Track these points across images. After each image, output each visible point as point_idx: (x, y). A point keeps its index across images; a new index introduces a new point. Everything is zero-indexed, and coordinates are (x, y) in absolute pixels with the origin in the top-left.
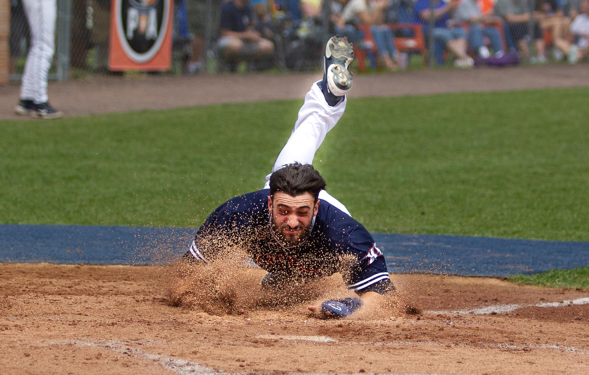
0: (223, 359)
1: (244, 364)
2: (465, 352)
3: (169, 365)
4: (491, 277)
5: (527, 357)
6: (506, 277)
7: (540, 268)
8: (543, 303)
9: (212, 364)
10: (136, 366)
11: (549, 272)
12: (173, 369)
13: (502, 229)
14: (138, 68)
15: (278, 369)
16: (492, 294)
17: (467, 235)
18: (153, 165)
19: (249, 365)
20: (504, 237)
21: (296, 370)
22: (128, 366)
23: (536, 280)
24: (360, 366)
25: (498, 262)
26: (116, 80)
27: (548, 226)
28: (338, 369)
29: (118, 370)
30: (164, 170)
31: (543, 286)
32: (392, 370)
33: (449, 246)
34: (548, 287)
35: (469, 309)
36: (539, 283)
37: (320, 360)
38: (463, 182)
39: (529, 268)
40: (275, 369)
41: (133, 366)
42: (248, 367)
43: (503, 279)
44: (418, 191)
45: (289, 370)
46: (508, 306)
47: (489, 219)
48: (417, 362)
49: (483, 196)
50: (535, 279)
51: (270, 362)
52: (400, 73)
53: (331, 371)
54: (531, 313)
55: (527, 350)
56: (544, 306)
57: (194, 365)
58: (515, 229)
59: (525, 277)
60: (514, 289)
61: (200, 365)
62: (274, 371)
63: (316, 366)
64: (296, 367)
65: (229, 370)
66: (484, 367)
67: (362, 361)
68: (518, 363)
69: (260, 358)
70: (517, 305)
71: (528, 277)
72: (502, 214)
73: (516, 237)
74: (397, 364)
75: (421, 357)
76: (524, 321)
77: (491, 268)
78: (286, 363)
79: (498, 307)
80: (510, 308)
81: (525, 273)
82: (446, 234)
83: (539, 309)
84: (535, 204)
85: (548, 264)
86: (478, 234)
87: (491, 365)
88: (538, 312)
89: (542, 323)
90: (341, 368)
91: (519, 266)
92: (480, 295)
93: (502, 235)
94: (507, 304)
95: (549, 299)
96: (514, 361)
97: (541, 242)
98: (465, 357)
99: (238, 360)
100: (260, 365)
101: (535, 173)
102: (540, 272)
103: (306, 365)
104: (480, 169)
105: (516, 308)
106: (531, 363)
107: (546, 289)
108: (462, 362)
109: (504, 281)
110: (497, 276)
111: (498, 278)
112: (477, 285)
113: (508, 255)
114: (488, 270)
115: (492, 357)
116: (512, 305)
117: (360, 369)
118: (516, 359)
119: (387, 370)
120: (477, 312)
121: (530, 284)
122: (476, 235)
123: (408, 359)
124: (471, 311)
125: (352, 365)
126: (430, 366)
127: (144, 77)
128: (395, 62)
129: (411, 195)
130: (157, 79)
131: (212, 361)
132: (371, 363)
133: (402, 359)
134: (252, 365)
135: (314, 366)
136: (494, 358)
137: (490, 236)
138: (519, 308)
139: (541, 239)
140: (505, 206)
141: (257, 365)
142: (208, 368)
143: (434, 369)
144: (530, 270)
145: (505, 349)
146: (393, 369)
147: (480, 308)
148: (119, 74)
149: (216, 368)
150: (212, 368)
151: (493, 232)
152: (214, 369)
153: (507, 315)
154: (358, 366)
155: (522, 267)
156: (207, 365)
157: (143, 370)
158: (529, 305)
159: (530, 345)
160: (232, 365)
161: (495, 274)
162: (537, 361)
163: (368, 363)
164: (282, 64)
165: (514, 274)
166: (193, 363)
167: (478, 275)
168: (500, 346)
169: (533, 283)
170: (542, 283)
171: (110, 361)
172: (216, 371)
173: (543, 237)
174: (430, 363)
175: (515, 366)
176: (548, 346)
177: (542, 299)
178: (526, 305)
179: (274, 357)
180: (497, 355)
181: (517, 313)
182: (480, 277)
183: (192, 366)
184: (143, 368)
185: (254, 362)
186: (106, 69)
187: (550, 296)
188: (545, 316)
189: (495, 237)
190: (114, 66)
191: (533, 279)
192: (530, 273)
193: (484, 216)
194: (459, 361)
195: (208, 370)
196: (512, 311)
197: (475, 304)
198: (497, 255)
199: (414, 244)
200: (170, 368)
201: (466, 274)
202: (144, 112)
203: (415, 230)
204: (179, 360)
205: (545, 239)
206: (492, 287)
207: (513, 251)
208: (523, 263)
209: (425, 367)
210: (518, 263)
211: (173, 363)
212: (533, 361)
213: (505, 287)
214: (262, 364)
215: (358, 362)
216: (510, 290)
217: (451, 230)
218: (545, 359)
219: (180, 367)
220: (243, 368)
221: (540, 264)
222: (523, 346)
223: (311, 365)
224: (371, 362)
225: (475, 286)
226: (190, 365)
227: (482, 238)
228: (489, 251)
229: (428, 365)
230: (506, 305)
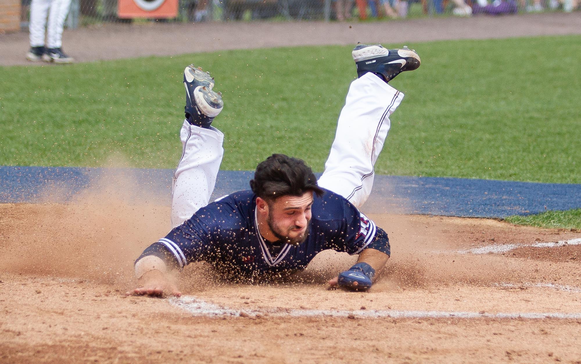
0: (228, 296)
1: (249, 301)
2: (463, 290)
3: (176, 302)
4: (488, 218)
5: (523, 295)
6: (503, 218)
7: (536, 210)
8: (538, 243)
9: (218, 301)
10: (144, 303)
11: (545, 213)
12: (179, 306)
13: (499, 172)
14: (146, 15)
15: (281, 307)
16: (489, 234)
17: (464, 177)
18: (160, 110)
19: (253, 302)
20: (501, 180)
21: (299, 307)
22: (136, 303)
23: (532, 221)
24: (361, 303)
25: (495, 204)
26: (125, 27)
27: (544, 169)
28: (340, 306)
29: (127, 307)
30: (171, 114)
31: (538, 227)
32: (392, 308)
33: (447, 188)
34: (543, 228)
35: (467, 249)
36: (535, 224)
37: (322, 298)
38: (461, 126)
39: (526, 210)
40: (279, 306)
41: (141, 303)
42: (252, 304)
43: (500, 220)
44: (417, 135)
45: (292, 307)
46: (505, 246)
47: (486, 162)
48: (417, 300)
49: (481, 139)
50: (530, 220)
51: (274, 299)
52: (400, 21)
53: (332, 308)
54: (527, 252)
55: (523, 289)
56: (539, 246)
57: (200, 302)
58: (511, 171)
59: (521, 218)
60: (510, 229)
61: (206, 302)
62: (278, 308)
63: (319, 303)
64: (299, 304)
65: (234, 307)
66: (481, 305)
67: (363, 299)
68: (514, 300)
69: (264, 296)
70: (513, 245)
71: (524, 218)
72: (499, 158)
73: (512, 179)
74: (397, 302)
75: (420, 295)
76: (520, 260)
77: (489, 209)
78: (289, 301)
79: (495, 247)
80: (507, 248)
81: (521, 215)
82: (445, 177)
83: (535, 249)
84: (531, 148)
85: (543, 205)
86: (476, 176)
87: (488, 303)
88: (534, 252)
89: (537, 263)
90: (343, 305)
91: (515, 208)
92: (478, 235)
93: (499, 177)
94: (504, 244)
95: (544, 239)
96: (510, 299)
97: (537, 184)
98: (463, 295)
99: (243, 298)
100: (264, 303)
101: (531, 118)
102: (536, 214)
103: (309, 302)
104: (478, 114)
105: (512, 248)
106: (527, 301)
107: (542, 230)
108: (460, 300)
109: (501, 221)
110: (494, 217)
111: (495, 219)
112: (475, 225)
113: (504, 197)
114: (485, 211)
115: (489, 295)
116: (508, 245)
117: (361, 307)
118: (513, 297)
119: (387, 308)
120: (475, 252)
121: (527, 225)
122: (474, 178)
123: (408, 297)
124: (468, 251)
125: (353, 302)
126: (429, 304)
127: (152, 24)
128: (395, 11)
129: (411, 139)
130: (164, 26)
131: (218, 298)
132: (371, 301)
133: (401, 297)
134: (257, 303)
135: (316, 303)
136: (492, 296)
137: (487, 179)
138: (515, 248)
139: (536, 182)
140: (501, 149)
141: (262, 302)
142: (213, 305)
143: (433, 306)
144: (526, 211)
145: (502, 288)
146: (393, 306)
147: (478, 248)
148: (128, 21)
149: (222, 305)
150: (218, 305)
151: (490, 175)
152: (219, 306)
153: (504, 254)
154: (359, 304)
155: (517, 208)
156: (213, 302)
157: (151, 307)
158: (525, 245)
159: (526, 283)
160: (237, 302)
161: (492, 215)
162: (532, 299)
163: (369, 301)
164: (286, 12)
165: (510, 215)
166: (200, 300)
167: (476, 216)
168: (497, 285)
169: (529, 225)
170: (538, 224)
171: (119, 298)
172: (222, 308)
173: (539, 180)
174: (429, 301)
175: (511, 303)
176: (544, 284)
177: (538, 240)
178: (522, 245)
179: (278, 295)
180: (494, 293)
181: (514, 252)
182: (477, 218)
183: (198, 303)
184: (151, 305)
185: (258, 300)
186: (114, 17)
187: (545, 237)
188: (541, 256)
189: (492, 179)
190: (122, 14)
191: (529, 220)
192: (526, 215)
193: (481, 159)
194: (457, 299)
195: (213, 307)
196: (509, 251)
197: (473, 244)
198: (495, 197)
199: (413, 186)
200: (177, 305)
201: (464, 215)
202: (152, 58)
203: (415, 173)
204: (185, 297)
205: (541, 182)
206: (489, 227)
207: (509, 193)
208: (519, 204)
209: (424, 304)
210: (515, 205)
211: (180, 300)
212: (529, 299)
213: (502, 228)
214: (266, 301)
215: (359, 300)
216: (507, 230)
217: (449, 173)
218: (541, 297)
219: (187, 304)
220: (248, 305)
221: (536, 206)
222: (520, 285)
223: (314, 303)
224: (371, 299)
225: (473, 227)
226: (197, 302)
227: (480, 180)
228: (486, 193)
229: (427, 303)
230: (502, 245)
